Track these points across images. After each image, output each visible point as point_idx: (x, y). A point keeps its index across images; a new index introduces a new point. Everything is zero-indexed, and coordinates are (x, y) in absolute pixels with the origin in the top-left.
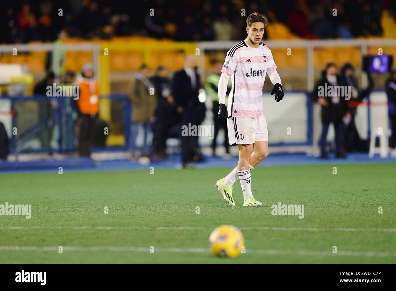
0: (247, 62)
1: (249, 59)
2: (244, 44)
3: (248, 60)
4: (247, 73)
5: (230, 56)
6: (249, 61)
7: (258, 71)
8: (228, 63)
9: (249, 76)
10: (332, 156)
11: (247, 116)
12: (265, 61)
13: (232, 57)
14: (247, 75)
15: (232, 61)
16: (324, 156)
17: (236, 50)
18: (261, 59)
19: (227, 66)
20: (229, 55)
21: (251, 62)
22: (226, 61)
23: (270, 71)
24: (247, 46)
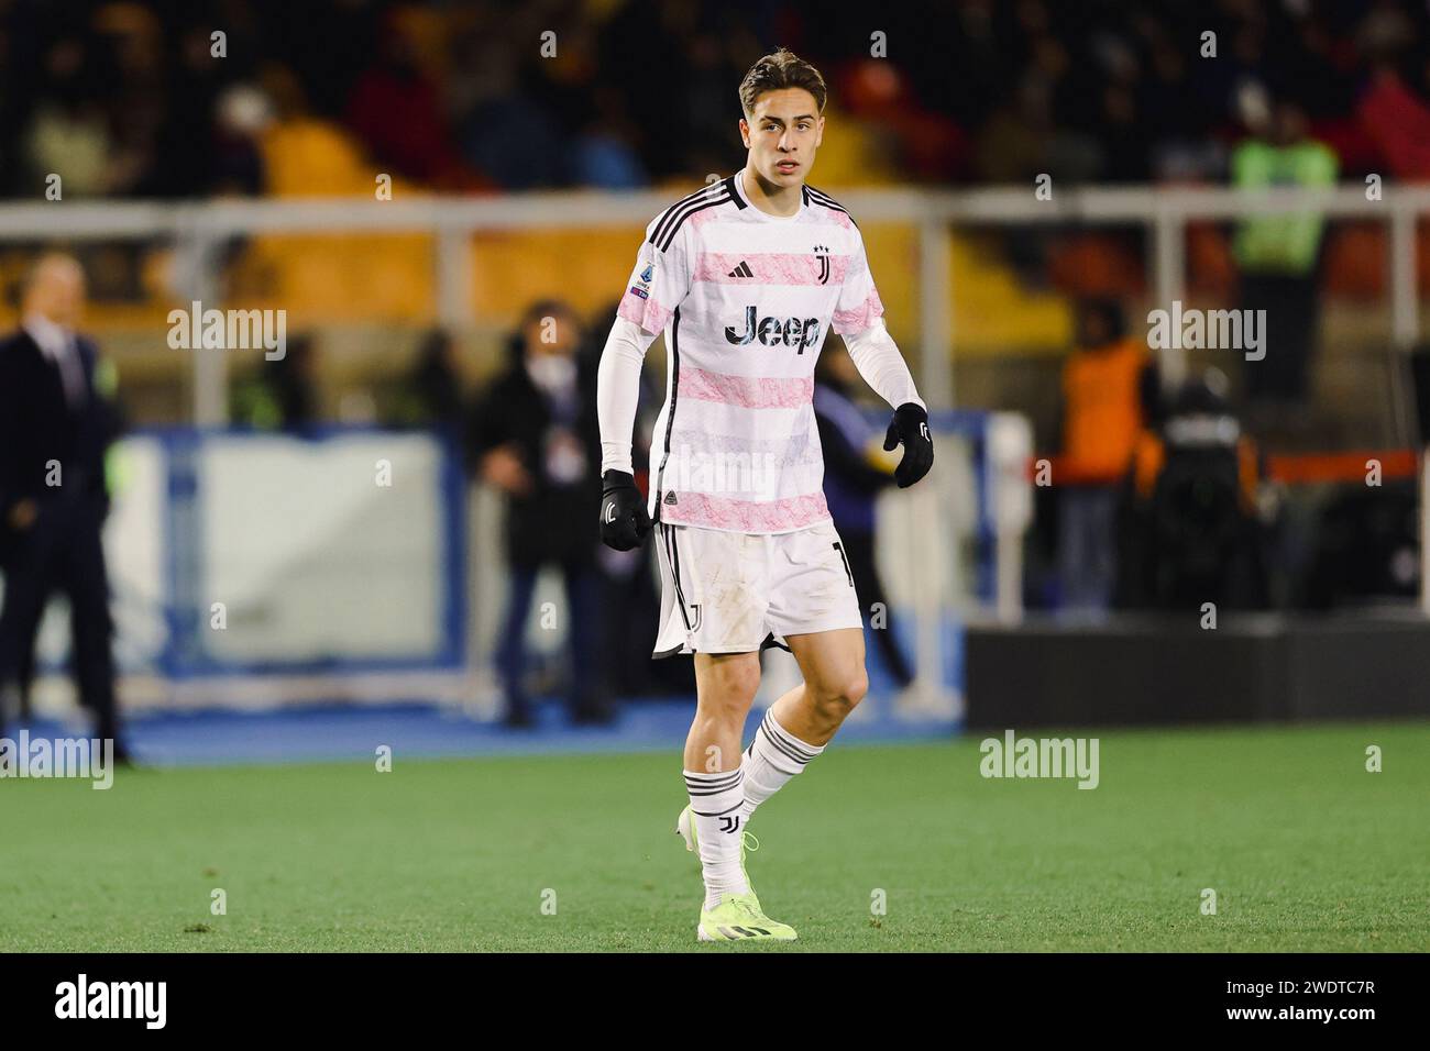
0: (732, 275)
1: (743, 264)
2: (727, 195)
3: (737, 269)
4: (733, 329)
5: (658, 246)
6: (743, 271)
7: (788, 323)
8: (646, 277)
9: (740, 339)
10: (552, 714)
11: (719, 525)
12: (824, 277)
13: (664, 250)
14: (731, 336)
15: (664, 267)
16: (518, 716)
17: (686, 221)
18: (805, 266)
19: (642, 288)
20: (652, 241)
21: (750, 275)
22: (640, 268)
23: (848, 326)
24: (741, 205)
